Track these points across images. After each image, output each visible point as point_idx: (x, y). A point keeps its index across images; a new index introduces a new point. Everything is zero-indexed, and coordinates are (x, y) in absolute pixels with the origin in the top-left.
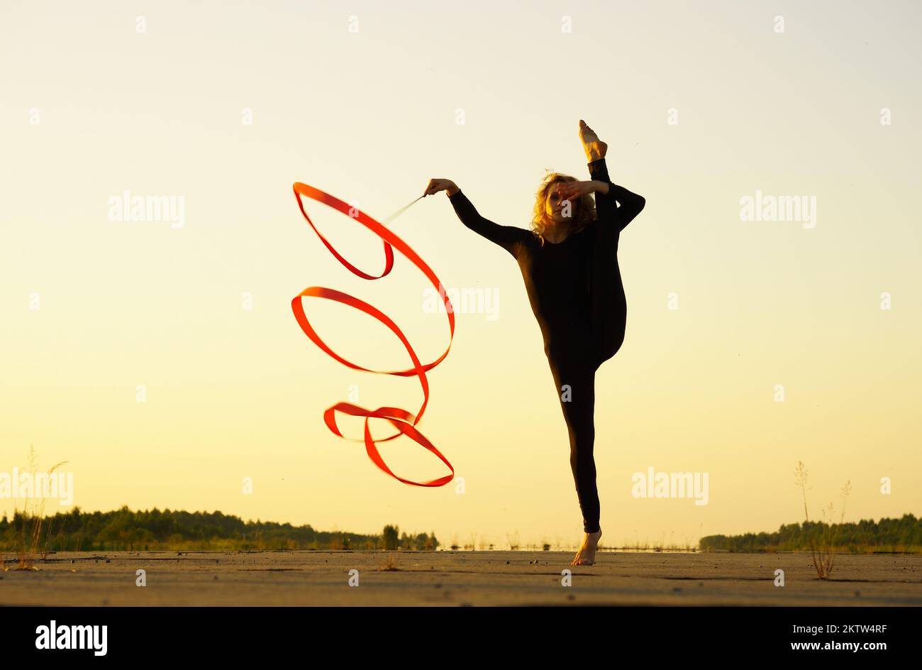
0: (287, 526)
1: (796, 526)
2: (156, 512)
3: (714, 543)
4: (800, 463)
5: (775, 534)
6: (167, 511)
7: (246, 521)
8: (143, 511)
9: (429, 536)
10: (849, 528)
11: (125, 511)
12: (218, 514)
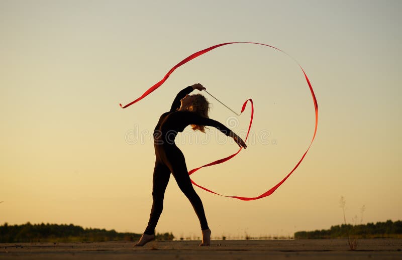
0: (104, 230)
1: (338, 227)
2: (43, 224)
3: (301, 235)
4: (342, 198)
5: (329, 230)
6: (48, 224)
7: (84, 228)
8: (37, 224)
9: (170, 234)
10: (362, 226)
11: (29, 224)
12: (72, 225)
